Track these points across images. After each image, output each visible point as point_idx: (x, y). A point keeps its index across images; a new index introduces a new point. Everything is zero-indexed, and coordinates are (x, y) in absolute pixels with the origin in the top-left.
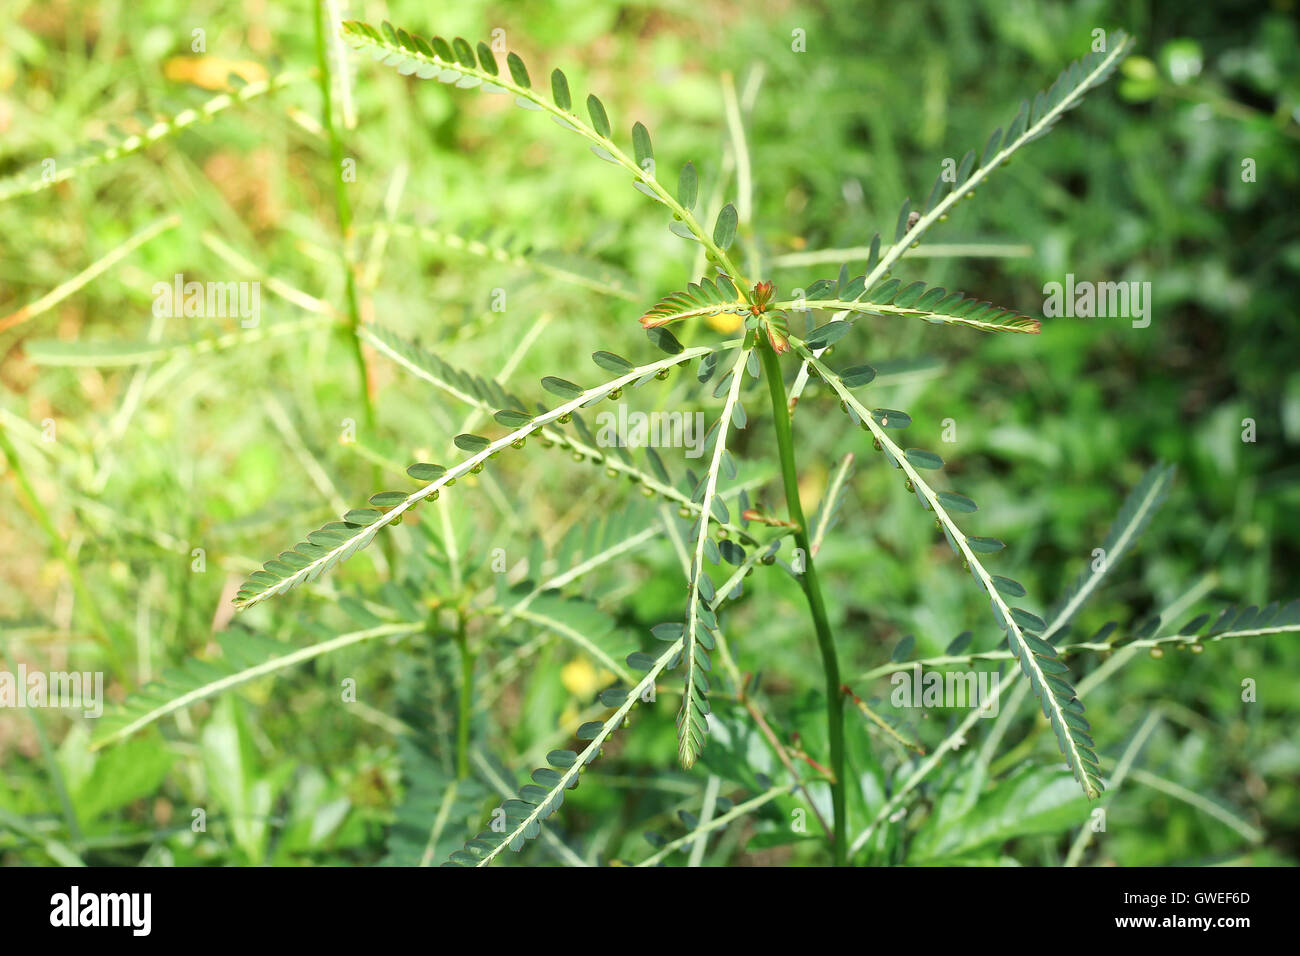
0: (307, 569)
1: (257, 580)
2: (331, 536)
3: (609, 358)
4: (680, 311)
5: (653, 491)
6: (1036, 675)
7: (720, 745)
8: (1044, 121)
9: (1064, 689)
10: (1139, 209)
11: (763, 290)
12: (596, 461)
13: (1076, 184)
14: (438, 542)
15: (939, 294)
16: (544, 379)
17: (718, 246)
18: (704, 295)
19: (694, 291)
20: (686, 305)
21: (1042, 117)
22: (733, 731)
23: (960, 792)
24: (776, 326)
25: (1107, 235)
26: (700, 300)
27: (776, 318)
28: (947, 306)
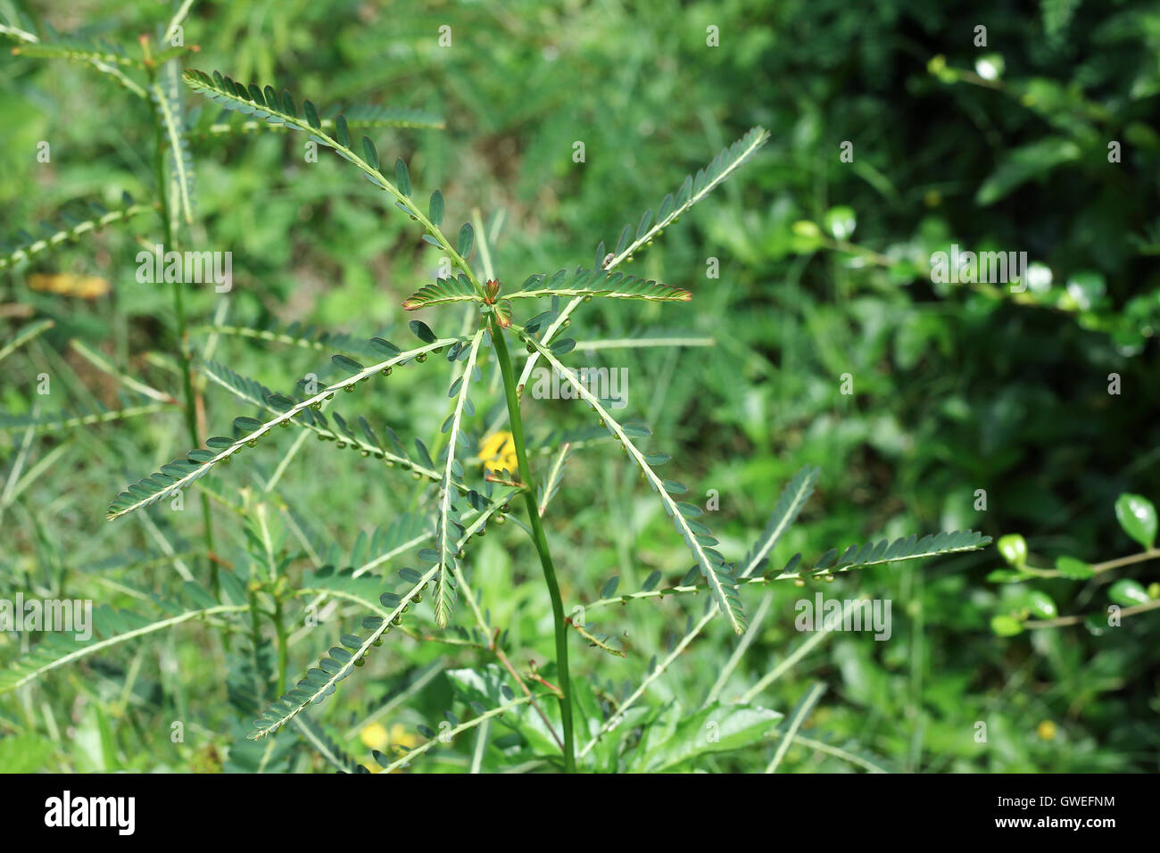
0: (161, 493)
1: (123, 499)
2: (178, 469)
3: (382, 344)
4: (431, 298)
5: (420, 474)
6: (695, 548)
7: (479, 693)
8: (704, 192)
9: (716, 557)
10: (821, 371)
11: (493, 286)
12: (378, 456)
13: (773, 355)
14: (260, 544)
15: (618, 278)
16: (335, 356)
17: (460, 255)
18: (450, 288)
19: (442, 285)
20: (436, 294)
21: (703, 188)
22: (488, 681)
23: (663, 724)
24: (503, 310)
25: (799, 396)
26: (447, 292)
27: (502, 305)
28: (624, 287)
